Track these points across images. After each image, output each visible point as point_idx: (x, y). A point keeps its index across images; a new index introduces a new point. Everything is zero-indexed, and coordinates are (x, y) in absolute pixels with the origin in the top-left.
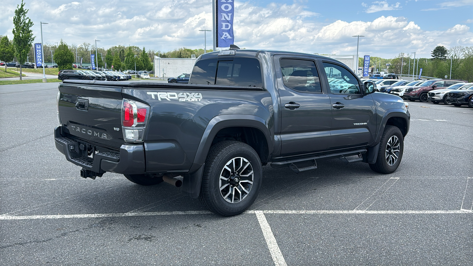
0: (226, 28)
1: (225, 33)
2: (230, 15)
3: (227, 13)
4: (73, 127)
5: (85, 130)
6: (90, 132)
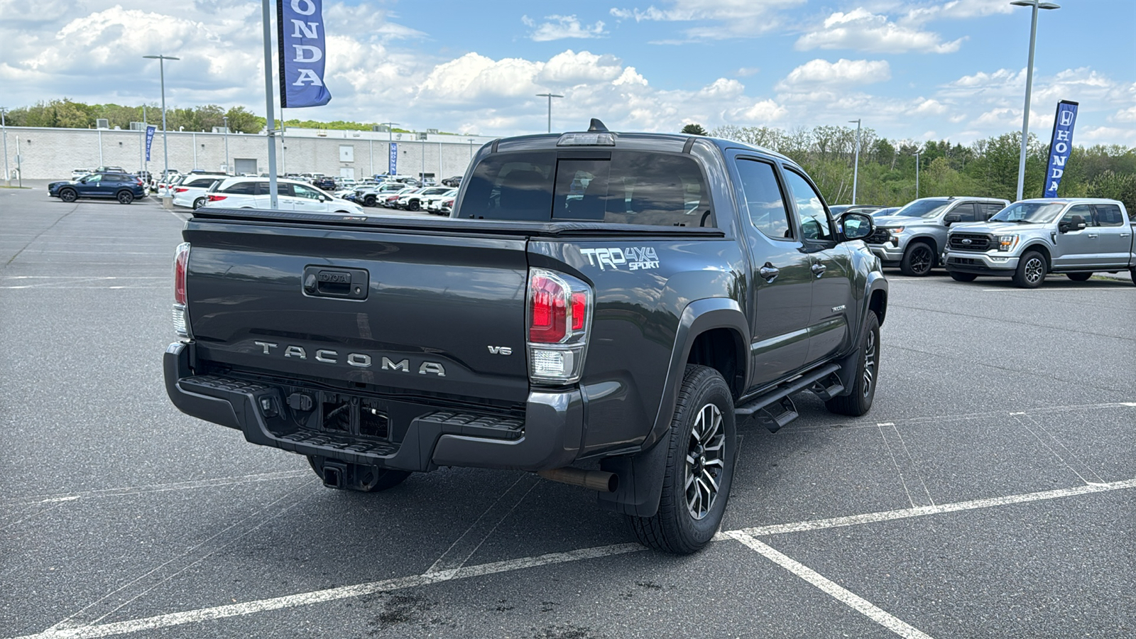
0: (304, 58)
1: (304, 71)
2: (314, 25)
3: (306, 19)
4: (266, 346)
5: (334, 353)
6: (363, 361)
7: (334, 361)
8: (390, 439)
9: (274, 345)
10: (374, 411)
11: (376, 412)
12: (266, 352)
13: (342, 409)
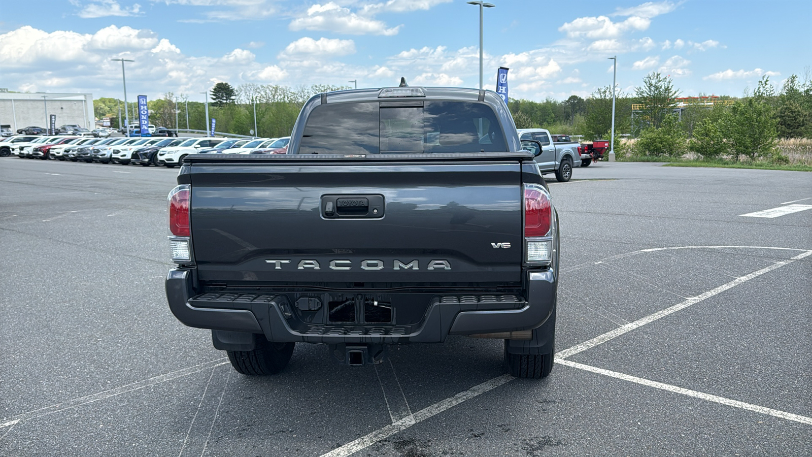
4: (278, 264)
5: (348, 262)
6: (376, 265)
7: (348, 268)
9: (287, 262)
10: (376, 303)
11: (378, 304)
12: (278, 267)
13: (346, 305)
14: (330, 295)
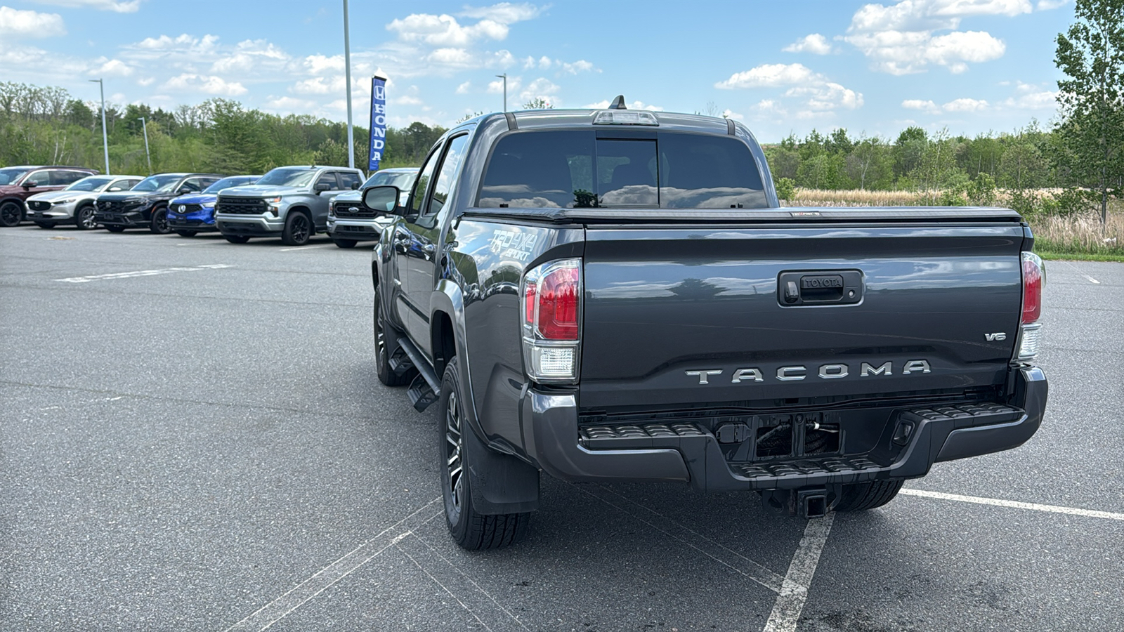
4: (703, 376)
5: (802, 368)
6: (838, 371)
7: (803, 377)
8: (842, 452)
9: (719, 372)
10: (817, 426)
11: (820, 427)
12: (704, 381)
13: (777, 431)
14: (760, 418)
